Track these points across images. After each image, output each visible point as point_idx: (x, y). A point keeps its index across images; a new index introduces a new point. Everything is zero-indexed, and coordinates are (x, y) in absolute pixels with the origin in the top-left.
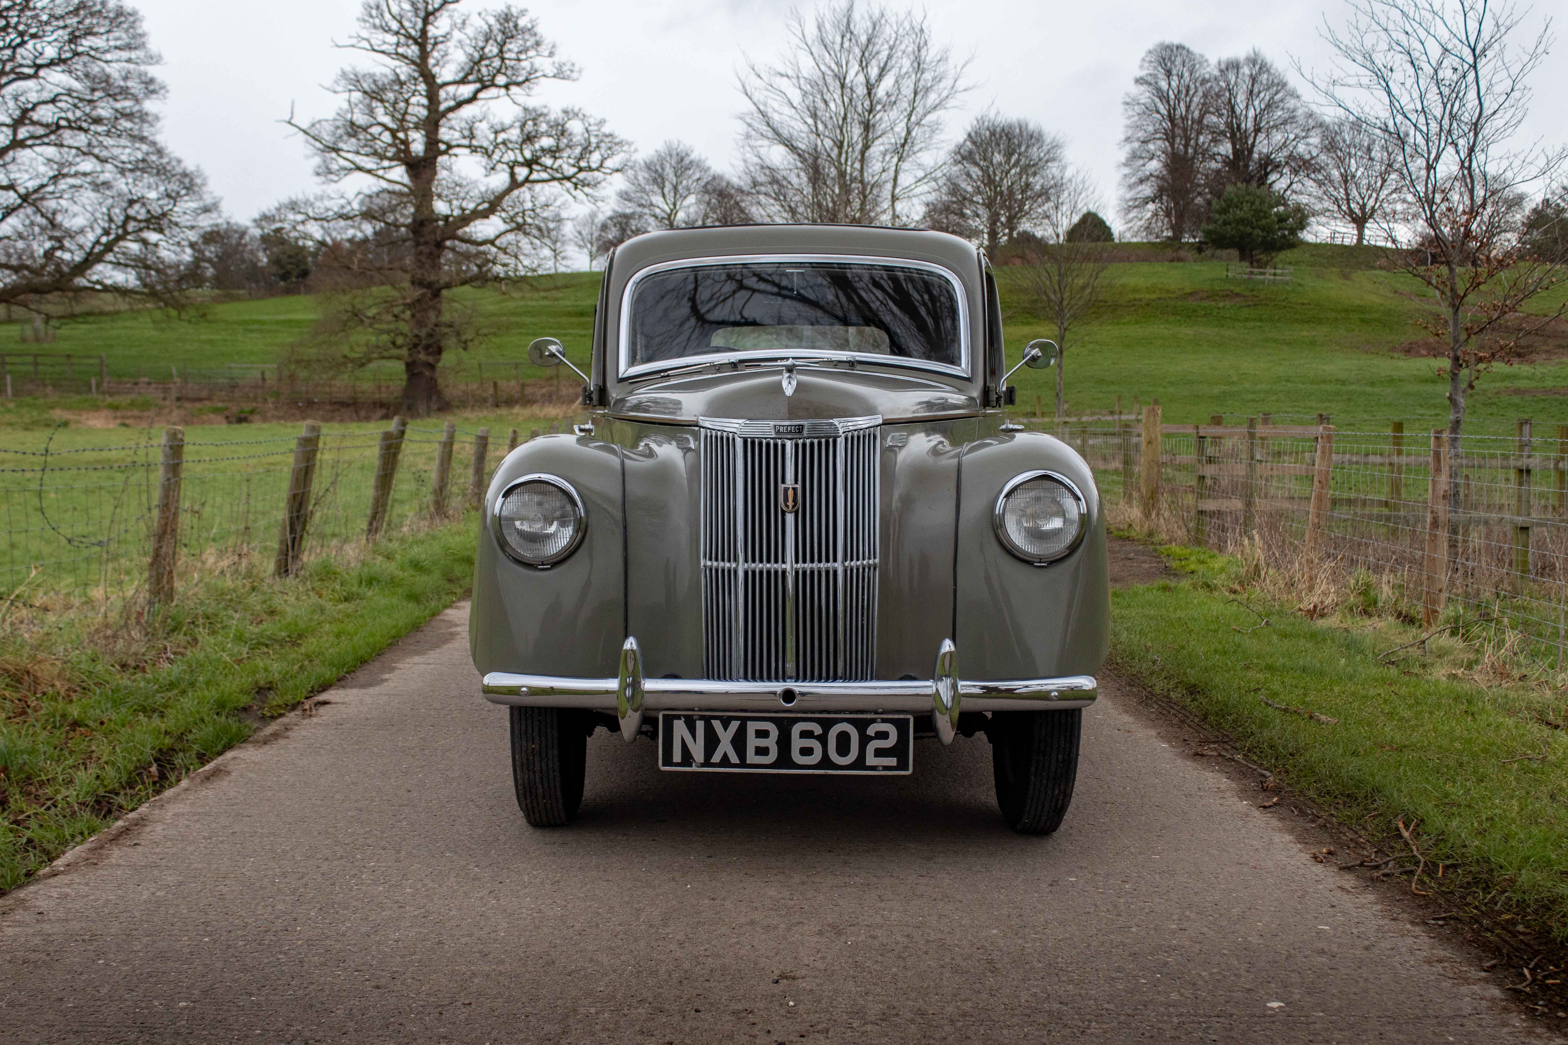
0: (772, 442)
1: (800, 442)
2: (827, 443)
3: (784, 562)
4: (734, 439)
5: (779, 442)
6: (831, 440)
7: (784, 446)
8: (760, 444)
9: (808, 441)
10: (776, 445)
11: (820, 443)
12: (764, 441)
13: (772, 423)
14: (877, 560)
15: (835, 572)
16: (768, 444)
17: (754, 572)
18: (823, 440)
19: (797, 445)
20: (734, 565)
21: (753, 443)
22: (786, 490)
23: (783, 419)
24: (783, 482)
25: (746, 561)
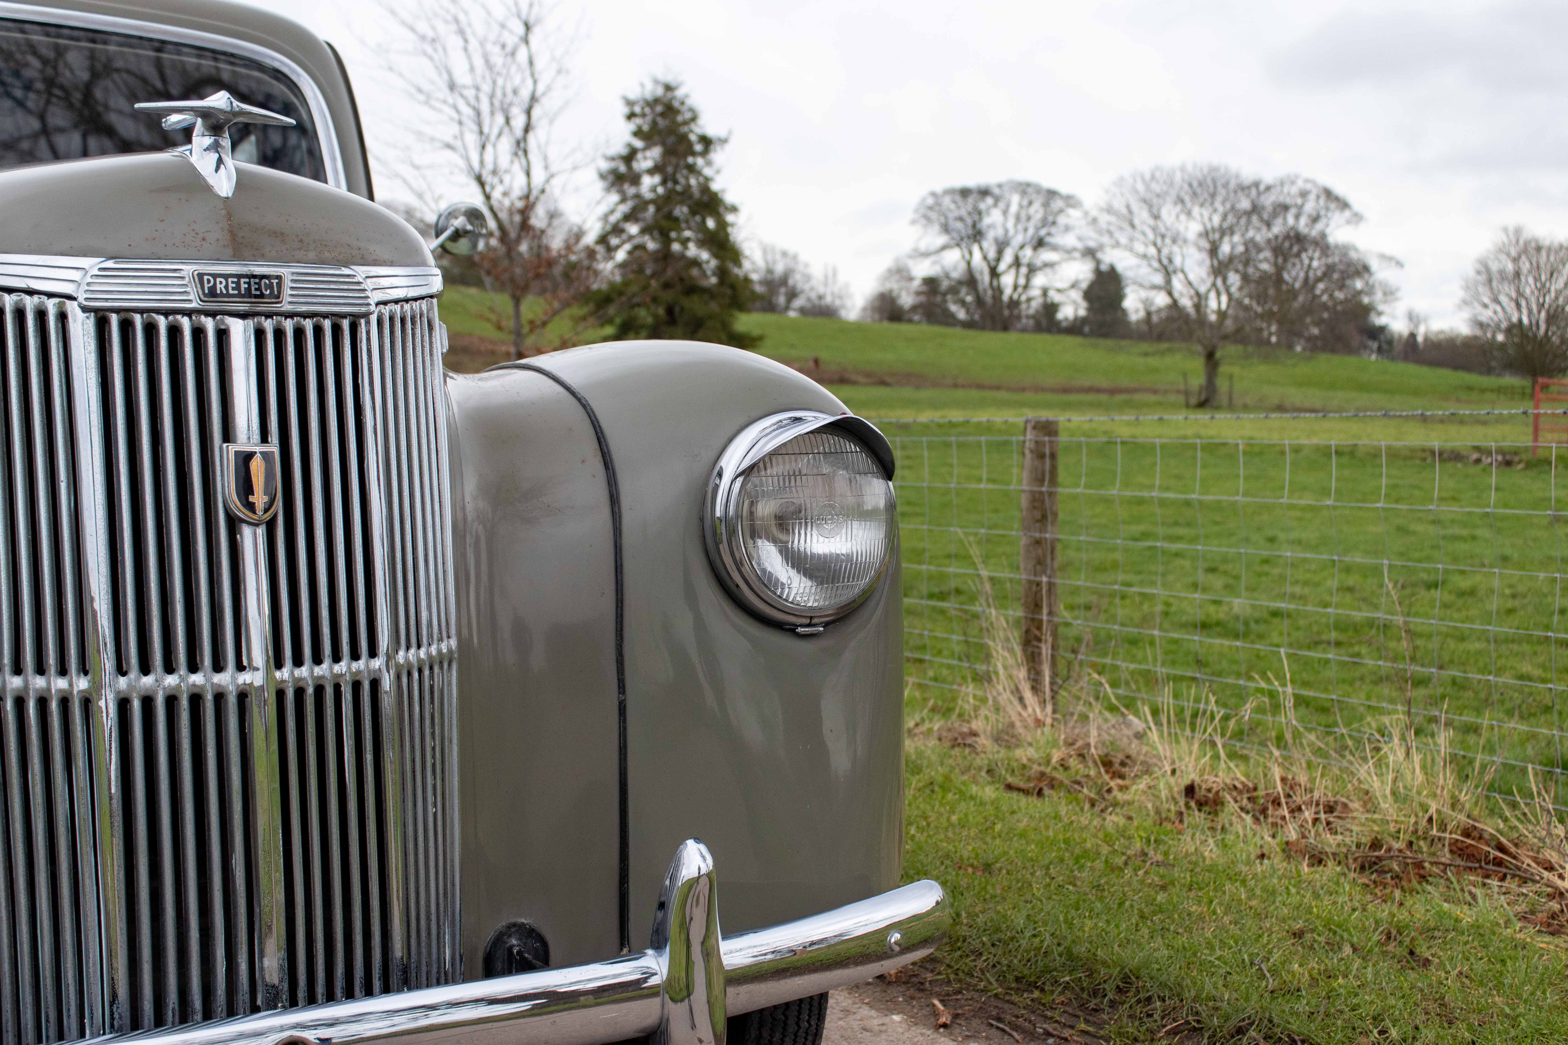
0: (186, 323)
1: (269, 325)
2: (337, 330)
3: (240, 668)
4: (62, 317)
5: (209, 324)
6: (346, 324)
7: (223, 335)
8: (150, 329)
9: (289, 326)
10: (198, 333)
11: (318, 331)
12: (162, 322)
13: (188, 269)
14: (453, 643)
15: (375, 684)
16: (174, 332)
17: (148, 702)
18: (327, 324)
19: (260, 334)
20: (82, 684)
21: (126, 326)
22: (245, 459)
23: (218, 259)
24: (228, 436)
25: (121, 670)
